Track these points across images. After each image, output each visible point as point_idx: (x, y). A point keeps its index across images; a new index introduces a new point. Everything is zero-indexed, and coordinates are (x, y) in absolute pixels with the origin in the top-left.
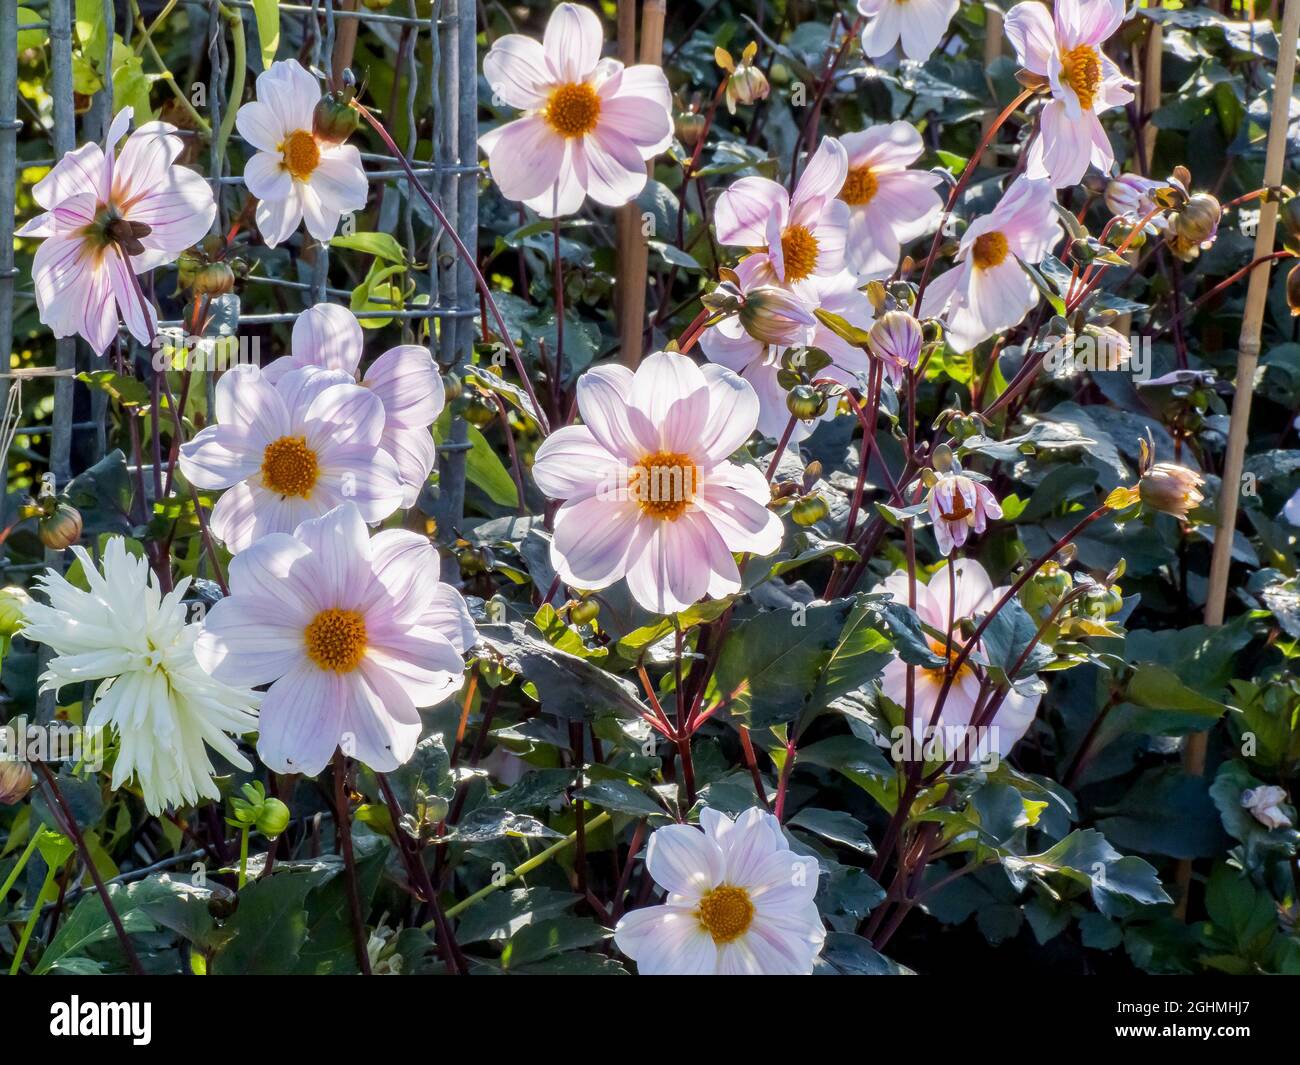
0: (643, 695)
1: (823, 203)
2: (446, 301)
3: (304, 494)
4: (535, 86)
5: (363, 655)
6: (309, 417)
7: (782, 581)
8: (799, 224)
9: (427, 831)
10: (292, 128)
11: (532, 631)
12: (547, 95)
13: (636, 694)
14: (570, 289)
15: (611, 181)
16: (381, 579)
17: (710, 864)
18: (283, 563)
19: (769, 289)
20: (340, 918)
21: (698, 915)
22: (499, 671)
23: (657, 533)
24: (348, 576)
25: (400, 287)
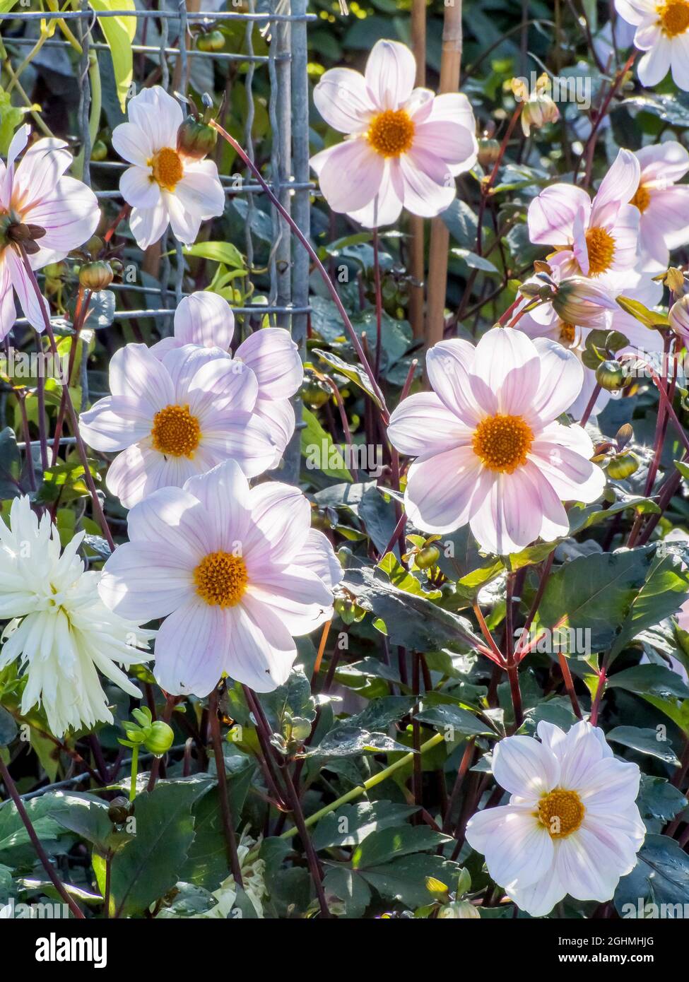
0: (477, 629)
1: (619, 207)
2: (282, 301)
3: (188, 454)
4: (358, 113)
5: (244, 591)
6: (191, 388)
7: (574, 540)
8: (599, 225)
9: (293, 747)
10: (160, 145)
11: (379, 574)
12: (368, 120)
13: (470, 628)
14: (385, 291)
15: (424, 194)
16: (259, 526)
17: (546, 768)
18: (173, 514)
19: (577, 279)
20: (212, 825)
21: (536, 815)
22: (353, 609)
23: (495, 484)
24: (231, 521)
25: (240, 289)
